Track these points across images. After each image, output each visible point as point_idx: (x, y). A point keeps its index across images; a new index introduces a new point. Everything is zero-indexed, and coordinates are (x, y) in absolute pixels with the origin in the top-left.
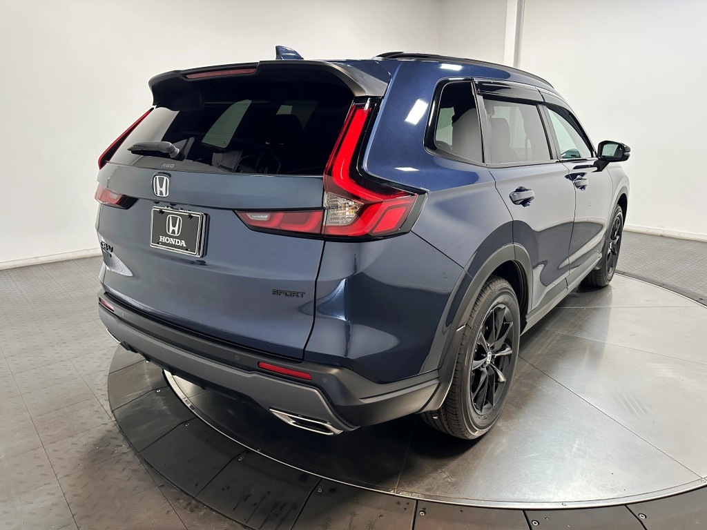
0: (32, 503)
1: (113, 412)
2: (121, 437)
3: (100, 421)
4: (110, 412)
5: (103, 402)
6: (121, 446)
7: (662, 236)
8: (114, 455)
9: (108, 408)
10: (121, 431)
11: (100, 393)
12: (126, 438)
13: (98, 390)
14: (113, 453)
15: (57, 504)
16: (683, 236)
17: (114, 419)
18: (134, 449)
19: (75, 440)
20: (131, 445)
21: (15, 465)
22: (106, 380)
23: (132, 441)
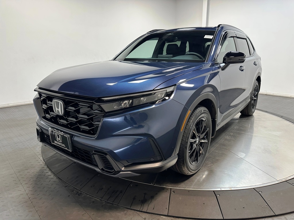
0: (11, 194)
1: (44, 160)
2: (48, 169)
3: (39, 164)
4: (43, 160)
5: (40, 157)
6: (48, 173)
7: (266, 95)
8: (45, 176)
9: (42, 159)
10: (48, 167)
11: (38, 153)
12: (50, 170)
13: (37, 152)
14: (45, 175)
15: (22, 194)
16: (274, 94)
17: (44, 163)
18: (54, 174)
19: (28, 171)
20: (52, 172)
21: (4, 180)
22: (40, 149)
23: (53, 170)
